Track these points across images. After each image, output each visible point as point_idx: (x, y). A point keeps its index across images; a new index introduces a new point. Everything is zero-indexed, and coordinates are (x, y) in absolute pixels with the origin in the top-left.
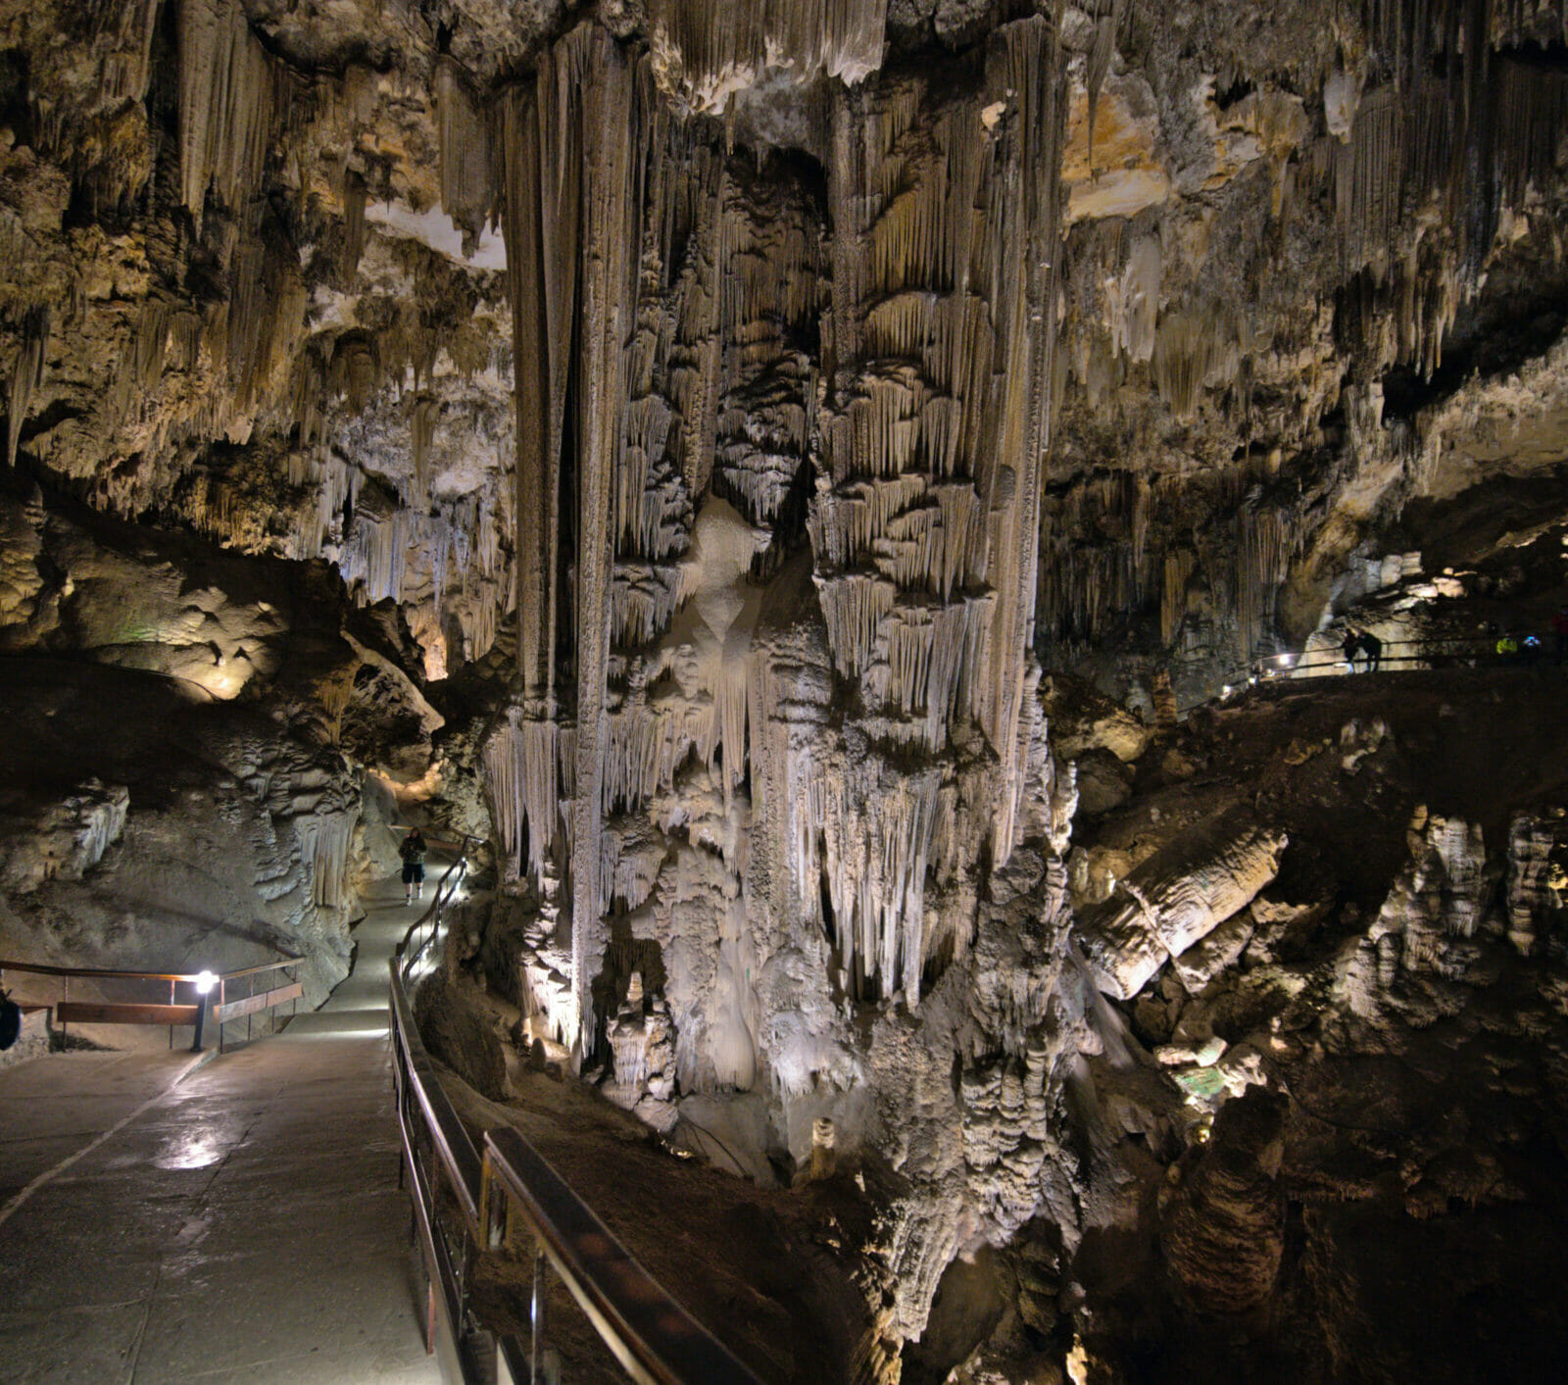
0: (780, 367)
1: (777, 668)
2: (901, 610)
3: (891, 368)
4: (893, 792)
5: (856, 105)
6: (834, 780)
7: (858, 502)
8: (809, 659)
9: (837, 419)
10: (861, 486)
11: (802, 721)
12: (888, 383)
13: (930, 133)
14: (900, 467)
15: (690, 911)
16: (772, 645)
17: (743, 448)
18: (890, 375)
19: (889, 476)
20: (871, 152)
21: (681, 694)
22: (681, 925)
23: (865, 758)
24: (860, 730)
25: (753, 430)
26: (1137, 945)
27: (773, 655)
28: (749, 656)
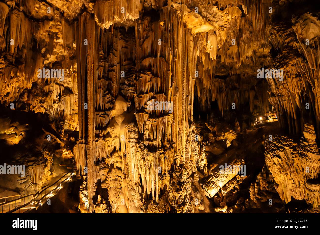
0: (132, 70)
1: (129, 131)
2: (150, 119)
3: (146, 72)
4: (149, 156)
5: (138, 22)
6: (138, 153)
7: (141, 98)
8: (134, 129)
9: (137, 82)
10: (142, 95)
11: (132, 142)
12: (145, 75)
13: (151, 27)
14: (148, 91)
15: (114, 182)
16: (128, 127)
17: (125, 86)
18: (145, 74)
19: (147, 93)
20: (141, 31)
21: (111, 137)
22: (112, 185)
23: (144, 149)
24: (143, 144)
25: (127, 83)
26: (212, 186)
27: (128, 129)
28: (124, 129)
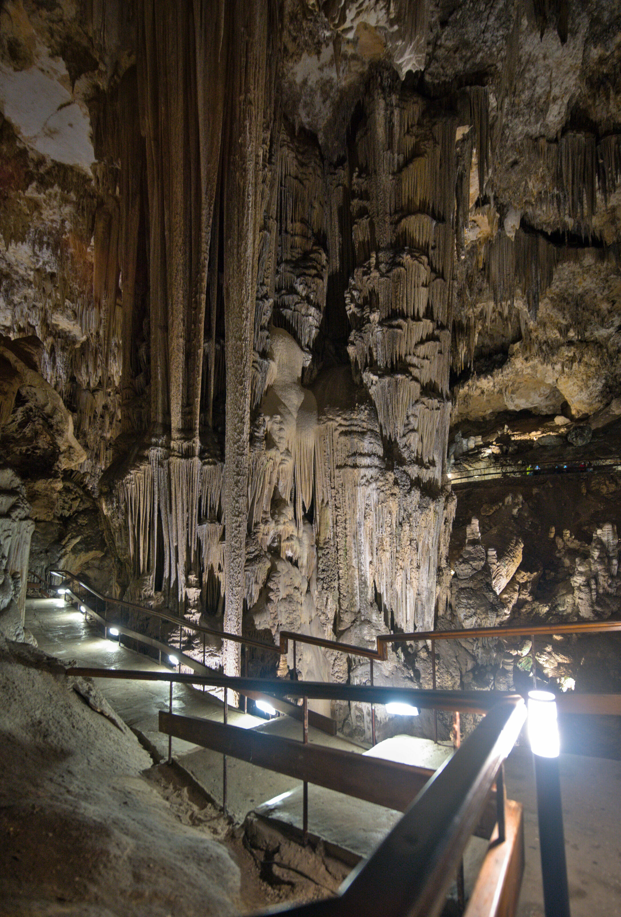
0: (312, 256)
1: (344, 433)
2: (425, 399)
3: (417, 254)
4: (427, 511)
6: (393, 505)
7: (399, 331)
8: (370, 427)
9: (383, 280)
10: (400, 321)
11: (369, 467)
12: (416, 262)
14: (421, 315)
15: (286, 604)
16: (338, 419)
17: (296, 298)
18: (417, 258)
19: (416, 318)
21: (278, 448)
23: (410, 489)
24: (404, 472)
25: (300, 289)
27: (340, 425)
28: (316, 427)
